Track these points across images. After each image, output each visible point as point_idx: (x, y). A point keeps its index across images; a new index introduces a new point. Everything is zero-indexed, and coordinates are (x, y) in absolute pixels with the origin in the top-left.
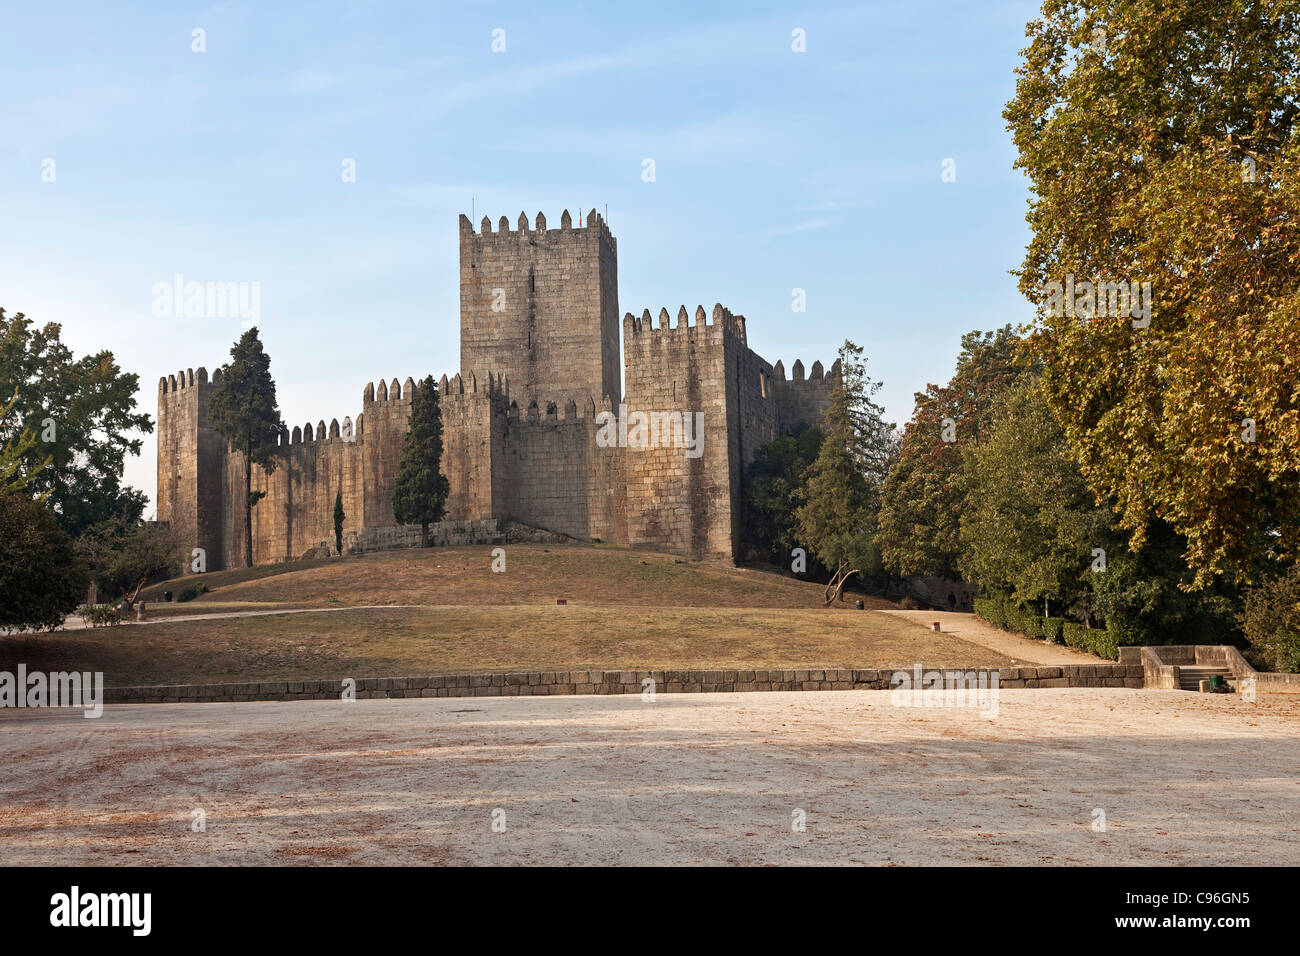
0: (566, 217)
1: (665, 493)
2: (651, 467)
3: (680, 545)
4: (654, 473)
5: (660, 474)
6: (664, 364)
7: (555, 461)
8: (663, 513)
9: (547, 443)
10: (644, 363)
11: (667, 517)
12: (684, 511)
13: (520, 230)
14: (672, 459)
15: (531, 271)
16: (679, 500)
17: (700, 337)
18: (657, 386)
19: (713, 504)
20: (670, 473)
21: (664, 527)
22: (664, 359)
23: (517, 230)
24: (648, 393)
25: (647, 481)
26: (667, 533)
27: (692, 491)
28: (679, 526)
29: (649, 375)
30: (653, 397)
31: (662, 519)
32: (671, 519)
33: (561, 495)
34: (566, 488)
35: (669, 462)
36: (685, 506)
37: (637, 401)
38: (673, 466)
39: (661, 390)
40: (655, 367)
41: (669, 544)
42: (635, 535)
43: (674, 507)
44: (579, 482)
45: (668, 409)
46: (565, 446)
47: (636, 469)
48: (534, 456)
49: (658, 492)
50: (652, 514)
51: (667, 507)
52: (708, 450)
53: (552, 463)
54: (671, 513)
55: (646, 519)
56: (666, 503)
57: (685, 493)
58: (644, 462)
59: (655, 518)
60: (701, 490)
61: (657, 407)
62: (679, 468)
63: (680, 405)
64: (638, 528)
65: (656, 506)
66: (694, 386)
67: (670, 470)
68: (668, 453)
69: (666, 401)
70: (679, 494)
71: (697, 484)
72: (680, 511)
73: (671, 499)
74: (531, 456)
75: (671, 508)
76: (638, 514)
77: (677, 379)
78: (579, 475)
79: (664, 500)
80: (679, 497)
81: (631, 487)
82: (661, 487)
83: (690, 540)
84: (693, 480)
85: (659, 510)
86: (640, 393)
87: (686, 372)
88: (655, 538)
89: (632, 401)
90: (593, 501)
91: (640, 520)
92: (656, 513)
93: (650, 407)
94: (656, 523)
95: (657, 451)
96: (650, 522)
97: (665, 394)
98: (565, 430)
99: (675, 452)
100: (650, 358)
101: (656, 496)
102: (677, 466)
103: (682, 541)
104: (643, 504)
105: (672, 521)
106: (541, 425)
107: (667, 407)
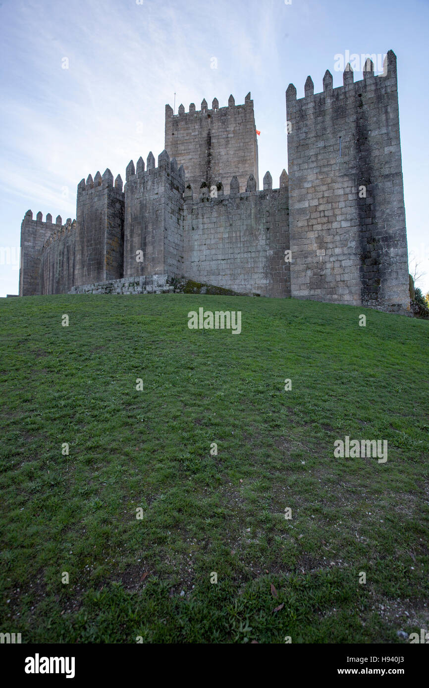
0: (231, 99)
1: (330, 246)
2: (314, 222)
3: (347, 297)
4: (319, 227)
5: (325, 227)
6: (328, 123)
7: (222, 229)
8: (329, 266)
9: (215, 214)
10: (307, 125)
11: (333, 269)
12: (351, 263)
13: (202, 109)
14: (337, 212)
15: (209, 134)
16: (346, 252)
17: (368, 88)
18: (321, 144)
19: (387, 254)
20: (335, 225)
21: (328, 279)
22: (328, 117)
23: (200, 110)
24: (312, 152)
25: (312, 235)
26: (332, 285)
27: (361, 242)
28: (346, 277)
29: (313, 135)
30: (316, 155)
31: (328, 272)
32: (338, 271)
34: (231, 251)
35: (335, 216)
36: (352, 257)
37: (300, 161)
38: (339, 218)
39: (325, 147)
40: (319, 127)
41: (335, 297)
42: (298, 288)
43: (340, 258)
44: (242, 246)
45: (333, 164)
46: (230, 216)
47: (300, 224)
48: (204, 227)
49: (322, 244)
50: (317, 267)
51: (332, 259)
52: (380, 198)
53: (218, 231)
54: (337, 265)
55: (310, 272)
56: (332, 255)
57: (353, 244)
58: (308, 217)
59: (320, 270)
60: (372, 240)
61: (321, 163)
62: (346, 220)
63: (346, 159)
64: (301, 280)
65: (321, 258)
66: (361, 138)
67: (336, 223)
68: (334, 207)
69: (331, 156)
70: (346, 245)
71: (367, 234)
72: (347, 263)
73: (337, 251)
74: (201, 226)
75: (337, 260)
76: (302, 267)
77: (342, 134)
78: (242, 240)
79: (329, 252)
80: (345, 249)
81: (295, 242)
82: (325, 240)
83: (359, 292)
84: (361, 231)
85: (324, 263)
86: (303, 153)
87: (353, 125)
88: (319, 290)
89: (295, 162)
90: (255, 262)
91: (303, 274)
92: (321, 266)
93: (315, 164)
94: (321, 276)
95: (322, 205)
96: (314, 275)
97: (329, 150)
98: (230, 203)
99: (342, 205)
100: (314, 120)
101: (320, 248)
102: (343, 218)
103: (350, 293)
104: (306, 257)
105: (338, 273)
106: (210, 201)
107: (332, 162)
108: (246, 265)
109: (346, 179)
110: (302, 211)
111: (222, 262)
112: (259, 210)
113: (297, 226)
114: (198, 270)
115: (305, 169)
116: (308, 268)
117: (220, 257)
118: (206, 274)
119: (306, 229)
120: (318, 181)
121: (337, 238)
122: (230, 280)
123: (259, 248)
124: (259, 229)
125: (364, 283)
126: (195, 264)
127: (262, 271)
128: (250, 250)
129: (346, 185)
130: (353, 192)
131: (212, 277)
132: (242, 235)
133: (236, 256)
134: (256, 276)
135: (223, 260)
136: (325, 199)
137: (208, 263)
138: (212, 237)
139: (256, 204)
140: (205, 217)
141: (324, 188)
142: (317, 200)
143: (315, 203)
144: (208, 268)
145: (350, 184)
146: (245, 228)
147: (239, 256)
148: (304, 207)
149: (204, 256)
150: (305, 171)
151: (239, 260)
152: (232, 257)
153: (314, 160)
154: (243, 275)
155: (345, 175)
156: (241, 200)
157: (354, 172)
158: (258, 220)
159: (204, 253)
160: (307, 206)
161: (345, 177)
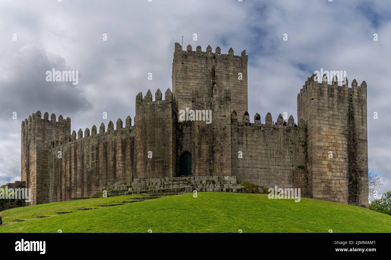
1: (334, 171)
2: (327, 155)
3: (342, 200)
4: (329, 159)
6: (335, 102)
7: (261, 147)
8: (333, 182)
9: (255, 136)
10: (323, 99)
11: (336, 184)
12: (344, 182)
14: (338, 152)
16: (342, 176)
17: (355, 94)
18: (331, 112)
19: (360, 180)
20: (337, 160)
21: (333, 189)
22: (335, 99)
24: (326, 115)
25: (324, 162)
26: (335, 193)
27: (349, 171)
28: (342, 189)
29: (327, 106)
30: (329, 117)
31: (333, 185)
32: (338, 185)
33: (264, 167)
34: (267, 163)
35: (337, 154)
36: (345, 179)
38: (339, 156)
39: (333, 115)
40: (330, 103)
41: (336, 199)
42: (316, 193)
43: (339, 178)
44: (274, 160)
45: (337, 126)
46: (267, 139)
47: (319, 155)
48: (247, 143)
49: (331, 169)
50: (327, 182)
51: (335, 178)
52: (358, 150)
53: (258, 148)
54: (338, 182)
55: (323, 184)
56: (335, 176)
57: (346, 172)
58: (323, 152)
59: (328, 184)
60: (354, 171)
61: (331, 123)
62: (343, 158)
63: (344, 125)
64: (318, 189)
65: (330, 177)
66: (351, 117)
67: (338, 158)
68: (337, 149)
69: (336, 121)
70: (342, 172)
71: (352, 168)
72: (342, 181)
73: (338, 174)
74: (245, 142)
75: (337, 179)
76: (319, 181)
77: (342, 111)
78: (274, 156)
79: (334, 174)
80: (342, 173)
81: (315, 165)
82: (332, 167)
83: (347, 198)
84: (349, 166)
85: (331, 180)
86: (321, 114)
87: (347, 108)
88: (328, 195)
89: (317, 118)
90: (283, 173)
91: (320, 185)
92: (329, 182)
93: (327, 123)
94: (329, 187)
95: (331, 147)
96: (325, 186)
97: (335, 117)
98: (267, 130)
99: (341, 149)
100: (327, 98)
101: (329, 171)
102: (341, 157)
103: (344, 198)
104: (321, 175)
105: (338, 186)
106: (251, 125)
107: (337, 124)
108: (277, 174)
109: (343, 136)
110: (320, 148)
111: (261, 170)
112: (286, 139)
113: (317, 156)
114: (243, 174)
115: (322, 124)
116: (322, 182)
117: (259, 166)
118: (249, 177)
119: (322, 159)
120: (329, 132)
121: (338, 167)
122: (267, 183)
123: (286, 163)
124: (286, 151)
125: (350, 193)
126: (241, 169)
127: (287, 179)
128: (280, 164)
129: (343, 139)
130: (346, 144)
131: (254, 180)
132: (274, 153)
133: (271, 167)
134: (283, 182)
135: (262, 168)
136: (332, 144)
137: (250, 169)
138: (254, 151)
139: (284, 135)
140: (248, 136)
141: (332, 137)
142: (328, 143)
143: (327, 144)
144: (250, 173)
145: (345, 139)
146: (277, 149)
147: (272, 167)
148: (321, 145)
149: (248, 164)
150: (322, 125)
151: (272, 170)
152: (268, 167)
153: (327, 120)
154: (275, 180)
155: (343, 133)
156: (274, 129)
157: (347, 133)
158: (285, 145)
159: (247, 161)
160: (323, 145)
161: (343, 135)
